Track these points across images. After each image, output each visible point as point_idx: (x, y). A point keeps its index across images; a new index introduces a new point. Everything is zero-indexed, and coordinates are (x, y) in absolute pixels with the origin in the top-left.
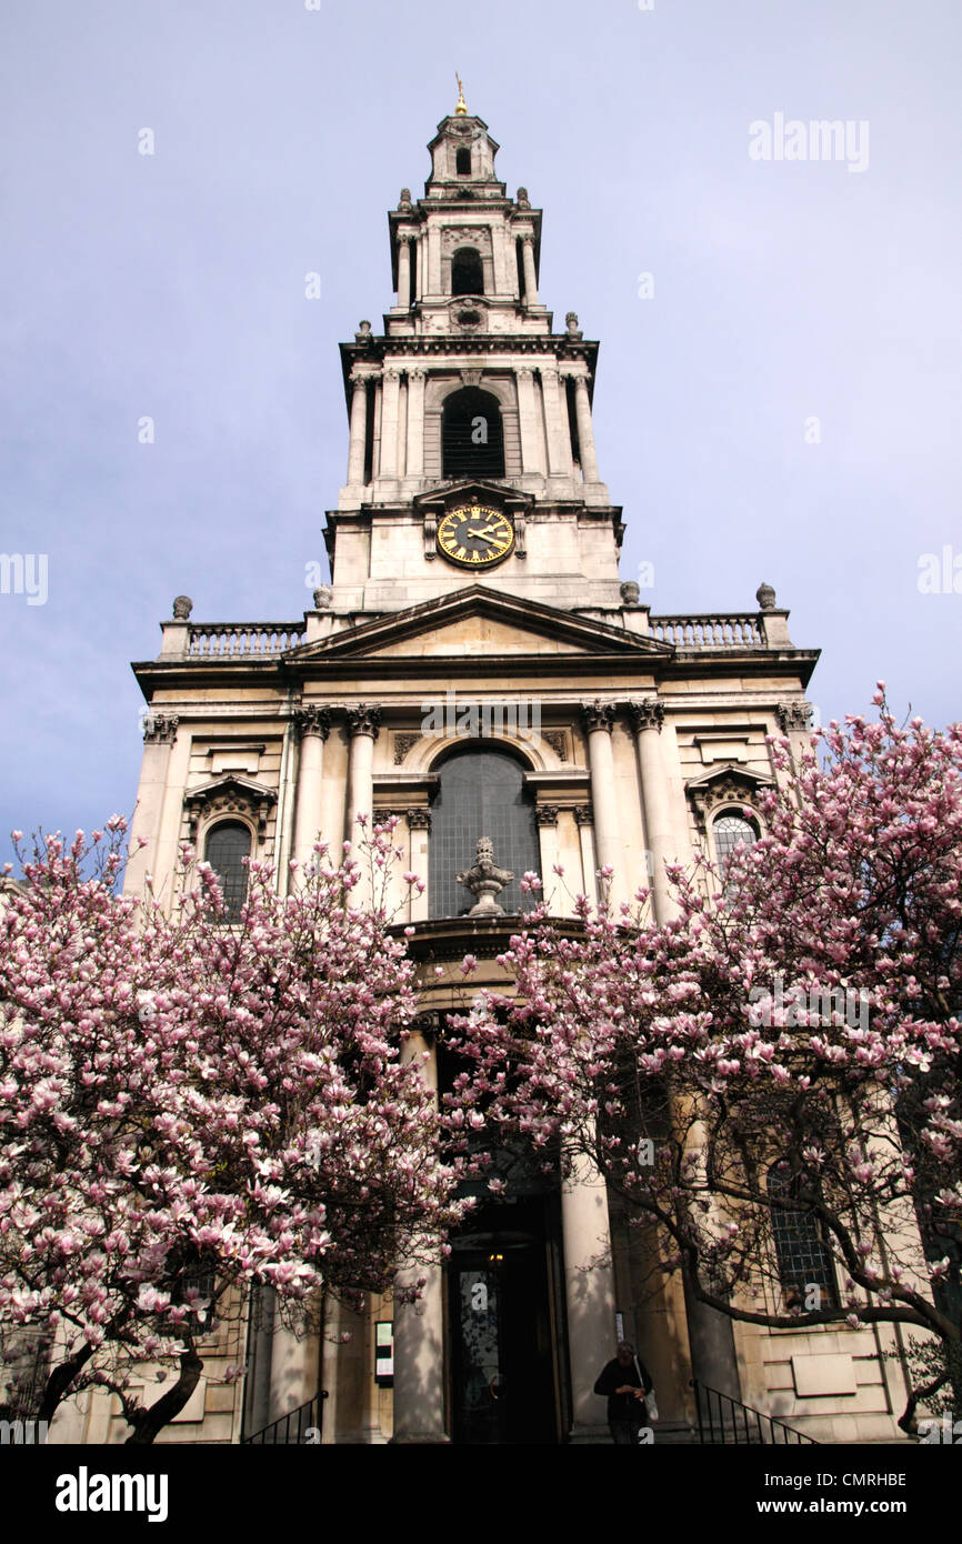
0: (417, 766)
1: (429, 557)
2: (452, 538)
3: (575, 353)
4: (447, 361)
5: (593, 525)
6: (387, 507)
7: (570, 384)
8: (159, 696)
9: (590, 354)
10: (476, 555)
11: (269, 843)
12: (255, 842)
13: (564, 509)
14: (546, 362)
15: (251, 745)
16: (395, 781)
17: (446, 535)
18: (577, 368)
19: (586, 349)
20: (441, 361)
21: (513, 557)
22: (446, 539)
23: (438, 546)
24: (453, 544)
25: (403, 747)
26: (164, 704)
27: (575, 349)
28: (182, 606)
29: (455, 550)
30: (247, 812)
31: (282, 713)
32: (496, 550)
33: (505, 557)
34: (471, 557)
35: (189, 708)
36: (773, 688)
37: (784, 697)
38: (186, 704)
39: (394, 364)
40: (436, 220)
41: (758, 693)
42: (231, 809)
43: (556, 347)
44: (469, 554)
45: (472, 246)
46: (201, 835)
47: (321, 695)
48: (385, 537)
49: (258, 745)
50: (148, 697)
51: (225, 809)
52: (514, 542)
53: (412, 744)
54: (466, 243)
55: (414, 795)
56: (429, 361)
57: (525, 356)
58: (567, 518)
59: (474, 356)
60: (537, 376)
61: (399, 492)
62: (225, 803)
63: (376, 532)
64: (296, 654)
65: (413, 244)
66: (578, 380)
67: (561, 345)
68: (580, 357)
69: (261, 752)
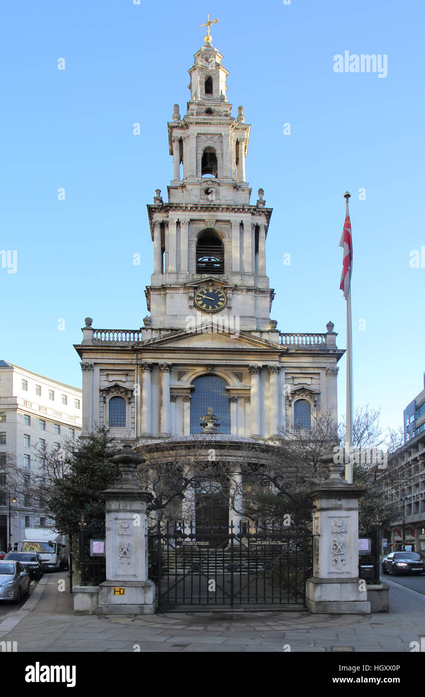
0: (186, 382)
1: (191, 307)
2: (200, 300)
3: (261, 213)
4: (199, 215)
5: (261, 295)
6: (172, 286)
7: (257, 228)
8: (85, 355)
9: (268, 214)
10: (210, 307)
11: (132, 404)
12: (127, 404)
13: (249, 290)
14: (247, 218)
15: (123, 372)
16: (178, 387)
17: (198, 299)
18: (261, 220)
19: (266, 211)
20: (196, 215)
21: (226, 308)
22: (198, 300)
23: (194, 303)
24: (200, 302)
25: (180, 375)
26: (87, 358)
27: (261, 211)
28: (89, 322)
29: (202, 305)
30: (124, 394)
31: (134, 363)
32: (219, 306)
33: (223, 309)
34: (208, 308)
35: (97, 360)
36: (325, 361)
37: (329, 364)
38: (96, 358)
39: (174, 216)
40: (194, 130)
41: (319, 363)
42: (117, 393)
43: (252, 211)
44: (207, 307)
45: (212, 145)
46: (107, 401)
47: (148, 358)
48: (172, 298)
49: (127, 373)
50: (81, 356)
51: (115, 393)
52: (227, 303)
53: (184, 375)
54: (209, 144)
55: (185, 391)
56: (190, 215)
57: (237, 214)
58: (250, 293)
59: (212, 213)
60: (242, 224)
61: (178, 279)
62: (115, 391)
63: (168, 296)
64: (138, 345)
65: (181, 141)
66: (261, 227)
67: (254, 210)
68: (263, 214)
69: (127, 375)
